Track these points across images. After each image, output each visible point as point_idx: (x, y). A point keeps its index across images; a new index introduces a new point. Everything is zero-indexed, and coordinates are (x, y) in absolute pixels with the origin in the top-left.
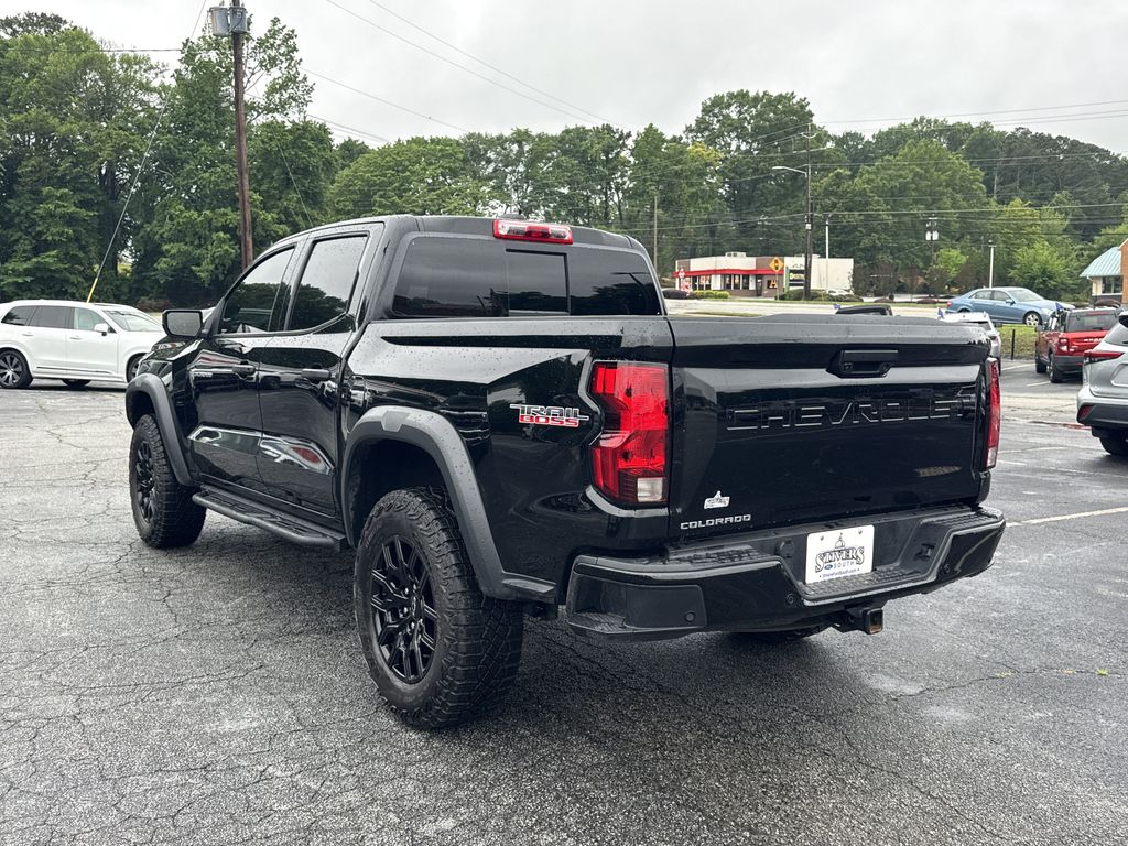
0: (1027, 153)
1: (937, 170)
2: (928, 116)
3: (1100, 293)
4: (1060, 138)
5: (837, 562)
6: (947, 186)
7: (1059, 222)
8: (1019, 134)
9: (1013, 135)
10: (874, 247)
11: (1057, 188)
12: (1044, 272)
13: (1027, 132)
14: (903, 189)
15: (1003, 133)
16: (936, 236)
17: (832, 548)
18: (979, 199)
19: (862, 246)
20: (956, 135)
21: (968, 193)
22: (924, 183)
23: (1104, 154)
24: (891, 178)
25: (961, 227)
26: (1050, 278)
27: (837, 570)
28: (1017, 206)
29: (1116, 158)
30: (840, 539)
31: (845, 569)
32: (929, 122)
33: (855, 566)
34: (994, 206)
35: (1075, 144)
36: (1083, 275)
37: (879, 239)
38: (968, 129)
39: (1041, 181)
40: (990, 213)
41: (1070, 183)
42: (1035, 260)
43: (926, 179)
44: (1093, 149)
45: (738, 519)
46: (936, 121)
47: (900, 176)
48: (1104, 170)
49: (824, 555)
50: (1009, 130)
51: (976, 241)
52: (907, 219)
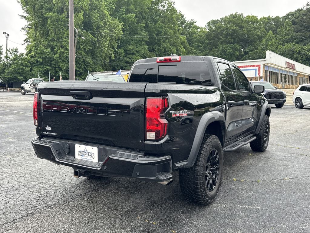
5: (85, 155)
17: (83, 151)
27: (85, 158)
30: (86, 148)
31: (86, 158)
33: (91, 158)
45: (54, 134)
49: (81, 151)
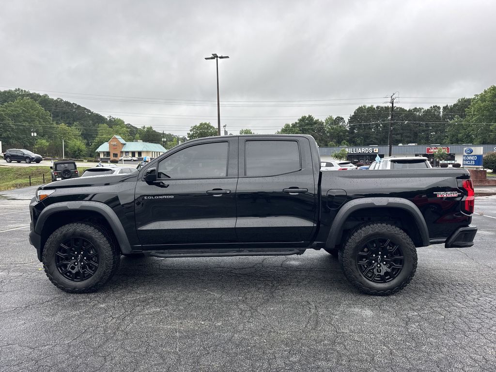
0: (63, 107)
1: (32, 110)
2: (21, 88)
3: (103, 157)
4: (73, 103)
6: (36, 116)
7: (78, 132)
8: (59, 100)
9: (56, 100)
10: (8, 137)
11: (74, 121)
12: (79, 149)
13: (62, 100)
14: (18, 115)
15: (53, 99)
16: (35, 135)
18: (49, 122)
19: (3, 136)
20: (34, 97)
21: (45, 120)
22: (27, 114)
23: (89, 111)
24: (12, 111)
25: (43, 132)
26: (81, 151)
28: (63, 126)
29: (92, 112)
32: (22, 90)
34: (55, 125)
35: (79, 106)
36: (97, 151)
37: (10, 134)
38: (39, 96)
39: (68, 117)
40: (54, 127)
41: (78, 119)
42: (75, 145)
43: (27, 112)
44: (85, 109)
46: (25, 91)
47: (17, 110)
48: (89, 116)
50: (55, 98)
51: (49, 137)
52: (21, 127)
